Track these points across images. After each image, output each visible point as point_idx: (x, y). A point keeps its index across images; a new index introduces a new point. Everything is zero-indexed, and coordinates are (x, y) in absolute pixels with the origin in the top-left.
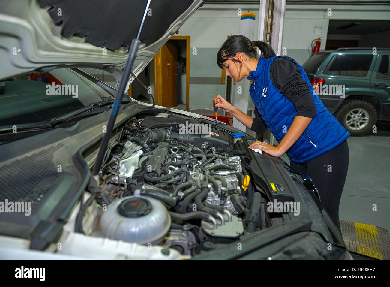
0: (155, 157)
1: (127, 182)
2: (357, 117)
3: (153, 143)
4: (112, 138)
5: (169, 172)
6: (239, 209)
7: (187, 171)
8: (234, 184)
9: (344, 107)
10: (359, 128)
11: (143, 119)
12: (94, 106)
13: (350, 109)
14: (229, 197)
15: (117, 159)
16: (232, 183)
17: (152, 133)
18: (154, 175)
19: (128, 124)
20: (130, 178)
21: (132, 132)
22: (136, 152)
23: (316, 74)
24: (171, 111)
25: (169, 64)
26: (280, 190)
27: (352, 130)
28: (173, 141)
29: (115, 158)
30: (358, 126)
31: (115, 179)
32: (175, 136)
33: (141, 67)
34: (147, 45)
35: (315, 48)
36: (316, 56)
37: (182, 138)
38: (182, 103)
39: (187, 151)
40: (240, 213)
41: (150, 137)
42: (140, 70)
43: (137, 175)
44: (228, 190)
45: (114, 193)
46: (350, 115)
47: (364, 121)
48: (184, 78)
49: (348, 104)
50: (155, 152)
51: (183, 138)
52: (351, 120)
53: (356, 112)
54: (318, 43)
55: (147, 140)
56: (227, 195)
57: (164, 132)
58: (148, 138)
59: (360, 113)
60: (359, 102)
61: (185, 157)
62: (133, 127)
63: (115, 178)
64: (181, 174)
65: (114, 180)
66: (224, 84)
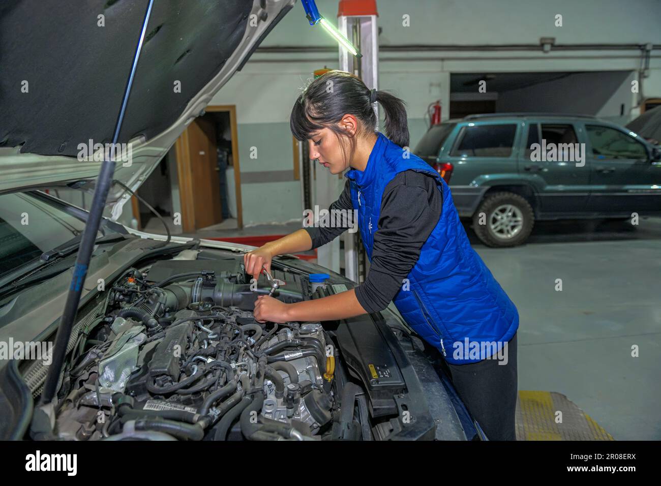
0: (168, 345)
1: (114, 402)
2: (505, 218)
3: (167, 314)
4: (89, 314)
5: (193, 369)
6: (321, 419)
7: (226, 364)
8: (312, 373)
9: (486, 204)
10: (510, 234)
11: (149, 267)
12: (49, 258)
13: (495, 206)
14: (302, 400)
15: (98, 355)
16: (308, 372)
17: (164, 294)
18: (166, 380)
19: (118, 282)
20: (120, 393)
21: (129, 295)
22: (131, 341)
23: (440, 156)
24: (202, 244)
25: (202, 153)
26: (384, 376)
27: (499, 238)
28: (203, 306)
29: (93, 353)
30: (508, 232)
31: (92, 398)
32: (208, 293)
33: (142, 173)
34: (148, 139)
35: (434, 116)
36: (436, 129)
37: (221, 295)
38: (231, 217)
39: (227, 324)
40: (323, 424)
41: (161, 303)
42: (141, 178)
43: (135, 384)
44: (300, 387)
45: (90, 426)
46: (496, 216)
47: (516, 224)
48: (230, 173)
49: (491, 199)
50: (169, 331)
51: (223, 295)
52: (498, 224)
53: (503, 211)
54: (438, 109)
55: (156, 309)
56: (297, 396)
57: (187, 290)
58: (158, 304)
59: (510, 211)
60: (507, 195)
61: (224, 335)
62: (129, 288)
63: (91, 396)
64: (215, 371)
65: (89, 400)
66: (299, 180)
